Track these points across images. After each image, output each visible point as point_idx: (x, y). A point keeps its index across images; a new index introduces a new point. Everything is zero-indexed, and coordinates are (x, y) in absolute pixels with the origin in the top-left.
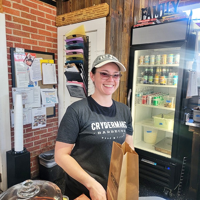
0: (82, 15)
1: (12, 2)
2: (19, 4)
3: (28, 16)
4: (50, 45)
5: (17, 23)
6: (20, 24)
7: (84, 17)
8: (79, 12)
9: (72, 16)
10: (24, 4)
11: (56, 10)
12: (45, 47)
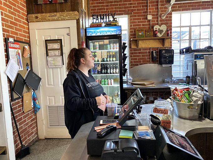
0: (57, 17)
1: (3, 1)
2: (7, 3)
3: (12, 13)
4: (25, 36)
5: (6, 18)
6: (8, 19)
7: (58, 18)
8: (53, 14)
9: (47, 16)
10: (9, 3)
11: (26, 9)
12: (23, 38)
